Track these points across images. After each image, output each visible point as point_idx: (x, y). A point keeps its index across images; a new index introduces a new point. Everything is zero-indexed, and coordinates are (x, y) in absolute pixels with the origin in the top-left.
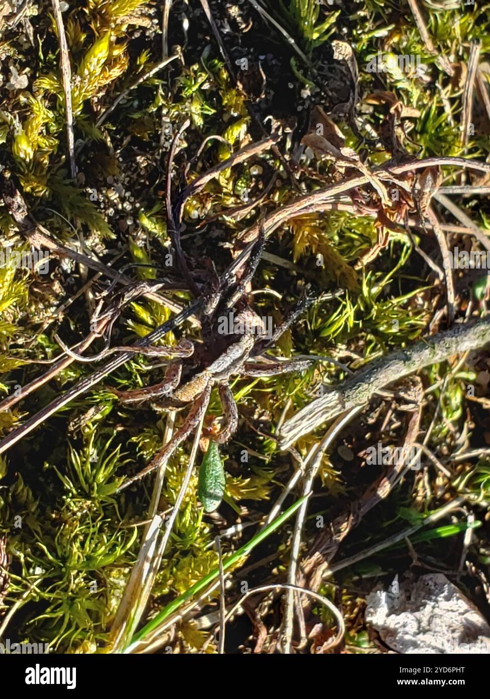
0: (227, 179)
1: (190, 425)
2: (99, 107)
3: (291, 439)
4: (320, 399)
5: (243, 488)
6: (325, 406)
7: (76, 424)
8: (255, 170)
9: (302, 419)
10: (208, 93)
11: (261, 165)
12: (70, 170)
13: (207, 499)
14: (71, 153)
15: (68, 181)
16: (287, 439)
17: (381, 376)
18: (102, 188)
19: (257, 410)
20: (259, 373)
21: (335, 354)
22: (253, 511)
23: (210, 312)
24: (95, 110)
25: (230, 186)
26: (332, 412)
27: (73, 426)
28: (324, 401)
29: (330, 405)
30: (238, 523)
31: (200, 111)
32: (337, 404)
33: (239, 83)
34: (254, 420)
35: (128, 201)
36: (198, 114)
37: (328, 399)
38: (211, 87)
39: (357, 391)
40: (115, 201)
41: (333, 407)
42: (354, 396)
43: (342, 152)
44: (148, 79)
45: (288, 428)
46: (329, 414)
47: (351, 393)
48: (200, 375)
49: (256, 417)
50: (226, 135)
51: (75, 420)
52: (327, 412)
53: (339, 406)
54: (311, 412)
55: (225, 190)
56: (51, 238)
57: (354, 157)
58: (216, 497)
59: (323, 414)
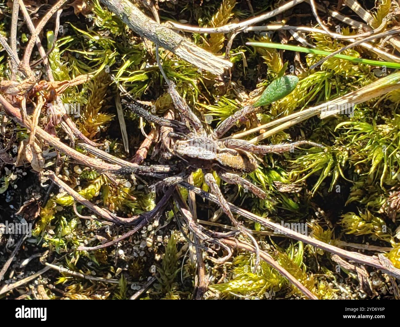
0: (95, 185)
1: (254, 149)
2: (106, 292)
3: (223, 64)
4: (186, 59)
5: (271, 58)
6: (189, 54)
7: (295, 190)
8: (79, 171)
9: (206, 64)
10: (54, 227)
11: (73, 169)
12: (153, 283)
13: (291, 86)
14: (143, 290)
15: (159, 280)
16: (224, 66)
17: (147, 28)
18: (150, 251)
19: (218, 85)
20: (196, 122)
21: (152, 50)
22: (280, 36)
23: (180, 178)
24: (110, 293)
25: (98, 180)
26: (189, 46)
27: (298, 190)
28: (186, 56)
29: (186, 50)
30: (294, 38)
31: (68, 227)
32: (182, 46)
33: (36, 216)
34: (225, 84)
35: (147, 230)
36: (70, 226)
37: (182, 54)
38: (50, 228)
39: (166, 40)
40: (152, 238)
41: (186, 47)
42: (170, 41)
43: (32, 159)
44: (71, 270)
45: (217, 70)
46: (191, 47)
47: (170, 43)
48: (221, 162)
49: (222, 84)
50: (70, 205)
51: (293, 192)
52: (191, 49)
53: (182, 43)
54: (198, 60)
55: (102, 183)
56: (198, 273)
57: (30, 149)
58: (287, 81)
59: (194, 51)
